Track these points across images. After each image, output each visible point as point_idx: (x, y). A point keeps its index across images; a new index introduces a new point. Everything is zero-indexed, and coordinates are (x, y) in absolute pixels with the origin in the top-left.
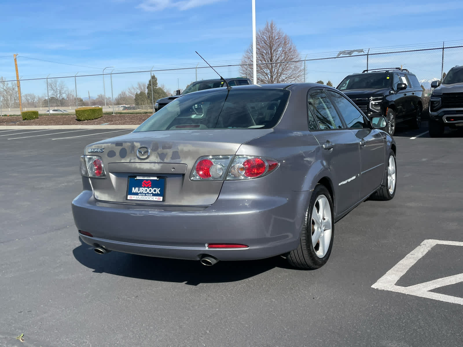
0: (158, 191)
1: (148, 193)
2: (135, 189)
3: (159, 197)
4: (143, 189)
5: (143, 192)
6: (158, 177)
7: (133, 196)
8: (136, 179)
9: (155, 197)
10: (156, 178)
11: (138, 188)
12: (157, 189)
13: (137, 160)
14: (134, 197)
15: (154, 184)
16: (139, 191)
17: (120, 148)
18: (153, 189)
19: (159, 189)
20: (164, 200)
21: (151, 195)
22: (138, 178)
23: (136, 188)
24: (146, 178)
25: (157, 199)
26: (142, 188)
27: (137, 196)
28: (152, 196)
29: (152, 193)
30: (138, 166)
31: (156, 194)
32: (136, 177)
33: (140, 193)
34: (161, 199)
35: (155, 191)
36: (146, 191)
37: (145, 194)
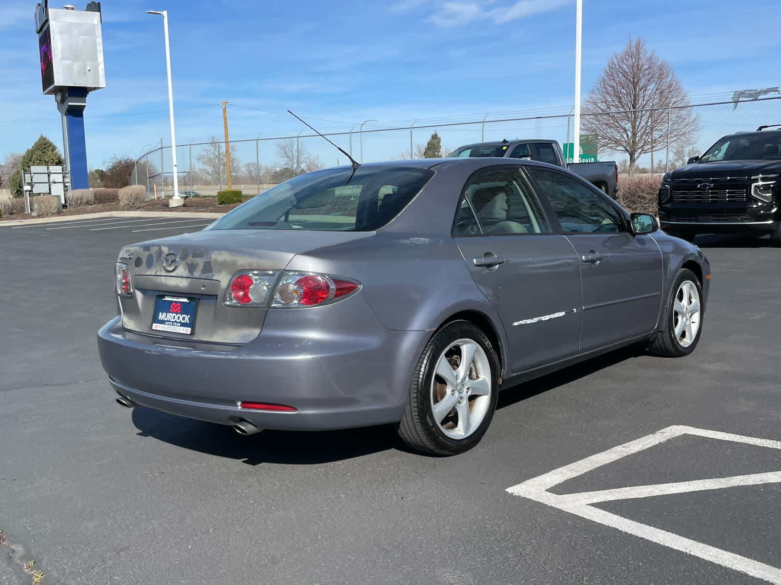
0: (187, 320)
1: (176, 322)
3: (187, 328)
4: (170, 316)
5: (171, 320)
6: (188, 298)
7: (159, 325)
8: (164, 299)
9: (183, 328)
10: (186, 300)
13: (164, 273)
15: (183, 309)
16: (166, 318)
17: (147, 253)
19: (189, 316)
20: (192, 333)
21: (179, 324)
22: (167, 299)
23: (164, 313)
24: (175, 300)
26: (170, 314)
27: (163, 325)
29: (180, 322)
30: (163, 280)
31: (184, 323)
32: (164, 298)
33: (167, 321)
34: (188, 330)
35: (184, 318)
36: (174, 318)
37: (173, 322)
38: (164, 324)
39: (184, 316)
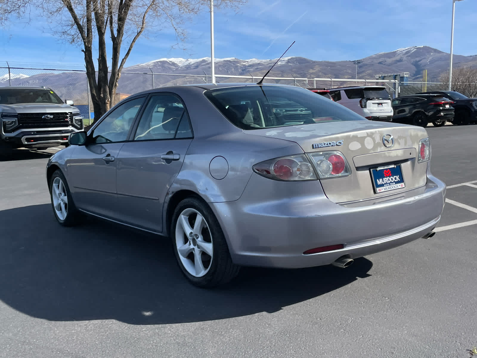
1: (391, 182)
2: (379, 180)
5: (387, 182)
11: (382, 179)
12: (396, 176)
14: (382, 189)
18: (393, 177)
19: (398, 176)
21: (394, 183)
25: (400, 186)
26: (385, 178)
28: (396, 184)
29: (394, 182)
31: (397, 181)
33: (385, 184)
38: (384, 186)
39: (395, 177)
